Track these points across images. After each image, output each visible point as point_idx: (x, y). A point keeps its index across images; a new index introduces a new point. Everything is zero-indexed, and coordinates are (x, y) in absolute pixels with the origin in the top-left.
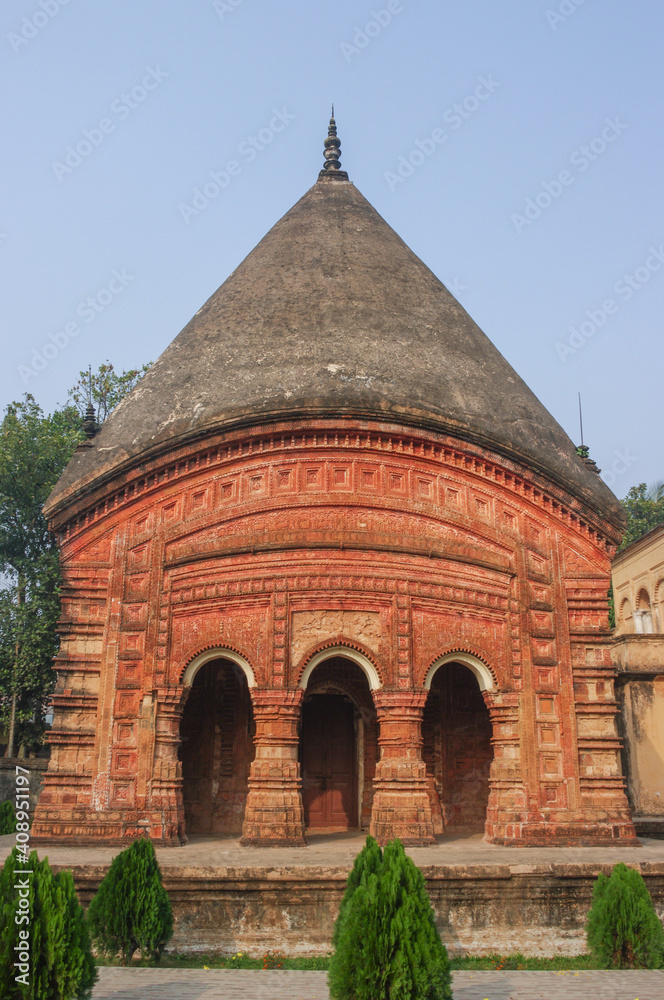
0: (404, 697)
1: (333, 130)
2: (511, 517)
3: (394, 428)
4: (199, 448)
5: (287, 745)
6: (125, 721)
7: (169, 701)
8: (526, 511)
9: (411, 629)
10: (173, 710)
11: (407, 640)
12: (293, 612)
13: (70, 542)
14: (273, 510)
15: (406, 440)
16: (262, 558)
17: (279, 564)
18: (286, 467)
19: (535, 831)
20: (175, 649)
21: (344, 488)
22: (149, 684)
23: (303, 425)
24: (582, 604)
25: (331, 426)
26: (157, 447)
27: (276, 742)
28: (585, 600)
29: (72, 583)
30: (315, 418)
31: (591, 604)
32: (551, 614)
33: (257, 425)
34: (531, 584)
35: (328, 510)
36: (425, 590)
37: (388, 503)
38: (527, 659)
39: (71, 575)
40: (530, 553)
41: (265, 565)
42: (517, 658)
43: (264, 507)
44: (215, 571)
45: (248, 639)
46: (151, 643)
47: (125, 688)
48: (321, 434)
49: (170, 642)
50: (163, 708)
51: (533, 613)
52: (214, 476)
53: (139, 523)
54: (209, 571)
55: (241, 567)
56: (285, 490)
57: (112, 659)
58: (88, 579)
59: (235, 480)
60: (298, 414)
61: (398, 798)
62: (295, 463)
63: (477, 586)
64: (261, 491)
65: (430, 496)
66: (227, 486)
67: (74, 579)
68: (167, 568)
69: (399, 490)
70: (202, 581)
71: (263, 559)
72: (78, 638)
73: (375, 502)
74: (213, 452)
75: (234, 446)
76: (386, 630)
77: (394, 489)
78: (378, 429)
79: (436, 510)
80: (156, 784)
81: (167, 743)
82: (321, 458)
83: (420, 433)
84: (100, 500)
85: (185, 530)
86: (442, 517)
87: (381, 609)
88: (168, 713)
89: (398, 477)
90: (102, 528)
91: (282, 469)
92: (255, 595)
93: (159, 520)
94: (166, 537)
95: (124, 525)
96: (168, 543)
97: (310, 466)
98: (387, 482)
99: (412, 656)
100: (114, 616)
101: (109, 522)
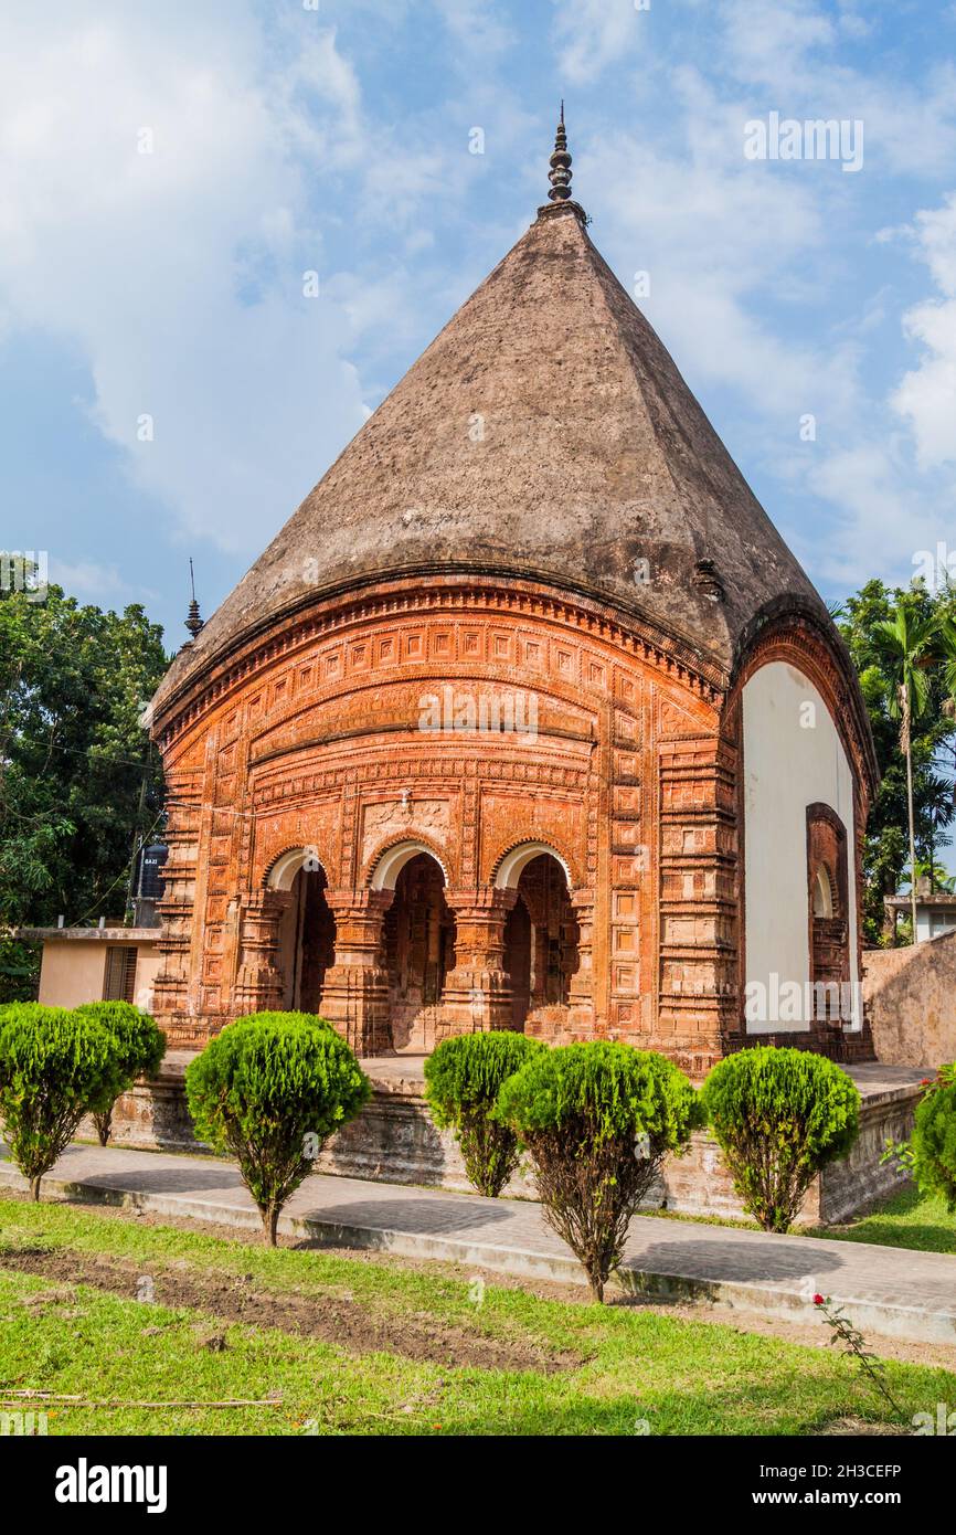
0: (467, 896)
1: (561, 141)
2: (600, 669)
3: (461, 579)
4: (272, 635)
5: (357, 951)
6: (214, 926)
7: (253, 906)
8: (616, 659)
9: (478, 818)
10: (259, 915)
11: (472, 829)
12: (365, 806)
13: (170, 750)
14: (346, 694)
15: (478, 592)
16: (333, 748)
17: (350, 753)
18: (361, 642)
20: (259, 852)
21: (416, 659)
22: (233, 890)
23: (368, 591)
24: (682, 774)
25: (395, 589)
26: (233, 639)
27: (355, 948)
28: (685, 769)
29: (176, 790)
30: (379, 583)
31: (691, 773)
32: (637, 789)
33: (322, 601)
34: (616, 753)
35: (398, 686)
36: (495, 769)
37: (460, 670)
38: (605, 848)
39: (173, 782)
40: (618, 713)
41: (336, 755)
42: (592, 847)
43: (337, 691)
44: (291, 766)
45: (322, 838)
46: (237, 846)
47: (215, 893)
48: (389, 599)
49: (253, 844)
50: (248, 913)
51: (616, 789)
52: (292, 663)
53: (230, 722)
54: (286, 768)
55: (315, 760)
56: (359, 669)
57: (203, 866)
58: (187, 785)
59: (313, 664)
60: (360, 581)
61: (457, 1011)
62: (369, 636)
63: (553, 761)
64: (334, 675)
65: (506, 656)
66: (306, 672)
67: (179, 786)
68: (250, 767)
69: (475, 653)
70: (281, 778)
71: (335, 750)
72: (182, 845)
73: (446, 671)
74: (288, 636)
75: (307, 626)
76: (454, 820)
77: (470, 653)
78: (442, 584)
79: (513, 673)
80: (240, 990)
81: (251, 949)
82: (393, 627)
84: (191, 702)
85: (267, 725)
86: (517, 680)
87: (450, 796)
88: (255, 918)
89: (473, 636)
90: (197, 731)
91: (357, 644)
92: (327, 790)
93: (246, 716)
94: (251, 734)
95: (216, 725)
96: (252, 742)
97: (383, 638)
98: (460, 645)
99: (478, 849)
100: (207, 822)
101: (203, 725)
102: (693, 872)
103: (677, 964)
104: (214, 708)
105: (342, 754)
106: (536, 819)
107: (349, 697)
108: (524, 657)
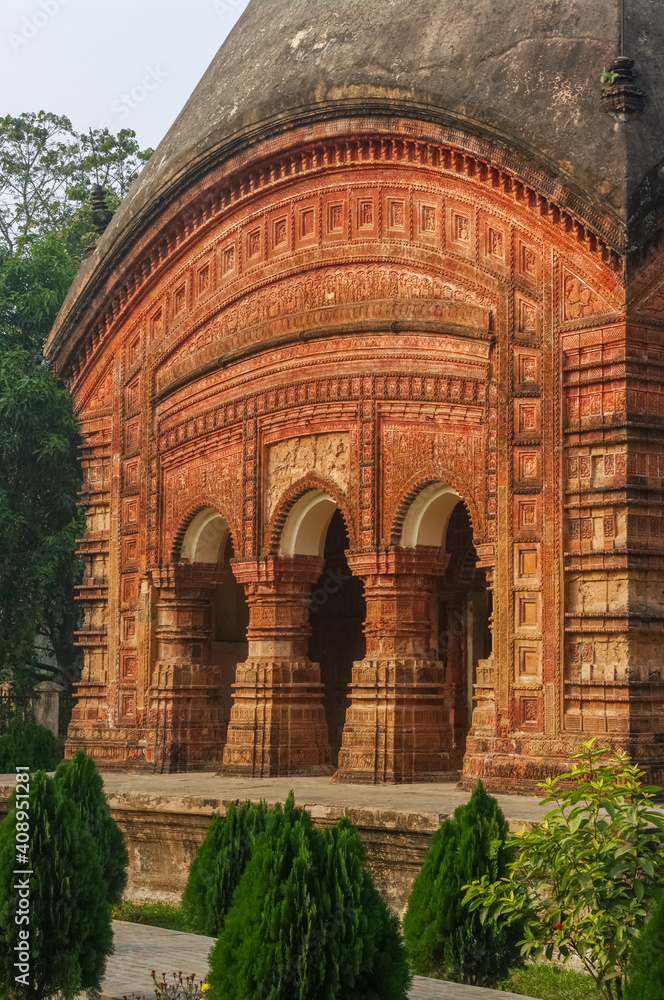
0: (368, 561)
2: (497, 235)
3: (341, 126)
4: (161, 226)
5: (266, 638)
6: (129, 615)
7: (165, 585)
9: (376, 453)
10: (173, 596)
11: (369, 469)
12: (268, 447)
13: (79, 386)
14: (242, 297)
15: (364, 142)
16: (231, 372)
17: (246, 377)
18: (255, 225)
20: (168, 515)
21: (310, 242)
22: (142, 565)
23: (251, 155)
24: (590, 376)
25: (275, 149)
26: (121, 238)
27: (266, 634)
28: (592, 367)
29: (89, 440)
30: (259, 142)
31: (598, 374)
32: (538, 402)
33: (206, 173)
34: (516, 352)
35: (294, 281)
36: (392, 386)
37: (354, 252)
39: (85, 430)
40: (518, 296)
41: (235, 381)
42: (492, 486)
43: (234, 295)
44: (192, 400)
45: (227, 491)
46: (145, 509)
47: (127, 571)
48: (275, 162)
49: (161, 505)
50: (163, 595)
51: (517, 403)
52: (189, 261)
53: (134, 346)
54: (187, 402)
55: (215, 389)
56: (254, 262)
57: (114, 538)
58: (98, 432)
59: (209, 260)
60: (238, 142)
62: (262, 216)
63: (450, 369)
64: (231, 272)
65: (400, 228)
66: (204, 271)
67: (91, 434)
68: (154, 404)
69: (369, 227)
70: (184, 415)
71: (234, 374)
72: (98, 511)
73: (340, 255)
74: (179, 225)
75: (198, 209)
76: (354, 459)
77: (364, 227)
79: (408, 250)
80: (155, 695)
81: (168, 641)
82: (285, 200)
85: (168, 348)
86: (411, 260)
87: (349, 426)
88: (170, 600)
89: (367, 204)
90: (103, 361)
91: (250, 228)
92: (228, 426)
93: (148, 337)
94: (153, 361)
95: (120, 352)
96: (156, 369)
97: (276, 218)
98: (354, 217)
99: (378, 496)
100: (116, 478)
101: (108, 352)
102: (601, 513)
103: (587, 640)
104: (116, 330)
105: (240, 379)
106: (436, 452)
107: (245, 302)
108: (418, 226)
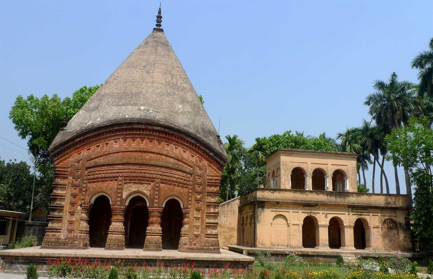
0: (156, 209)
2: (193, 157)
6: (72, 214)
7: (86, 207)
8: (197, 155)
9: (159, 189)
10: (86, 210)
11: (158, 192)
13: (57, 160)
14: (120, 152)
15: (163, 132)
16: (116, 166)
17: (121, 168)
19: (191, 248)
20: (88, 192)
22: (80, 203)
24: (212, 184)
26: (85, 131)
27: (118, 220)
30: (135, 125)
31: (214, 184)
32: (202, 186)
33: (116, 126)
34: (197, 177)
35: (137, 153)
36: (164, 177)
37: (156, 151)
38: (193, 200)
39: (57, 169)
40: (198, 168)
41: (117, 168)
42: (190, 199)
43: (118, 151)
44: (101, 170)
45: (110, 190)
46: (81, 191)
47: (73, 204)
48: (137, 129)
49: (86, 190)
50: (83, 210)
51: (196, 186)
52: (103, 141)
53: (79, 154)
54: (99, 170)
55: (109, 169)
57: (68, 195)
58: (62, 171)
59: (109, 142)
60: (130, 123)
62: (128, 137)
63: (180, 177)
64: (117, 146)
65: (169, 149)
66: (107, 144)
67: (58, 171)
68: (87, 168)
69: (160, 147)
70: (97, 172)
72: (59, 188)
73: (152, 150)
74: (103, 134)
75: (110, 132)
76: (152, 189)
77: (158, 147)
78: (154, 129)
79: (170, 154)
80: (80, 232)
81: (84, 220)
82: (136, 136)
83: (167, 130)
84: (67, 147)
85: (93, 157)
86: (172, 156)
87: (151, 183)
90: (67, 156)
91: (124, 139)
92: (114, 177)
93: (85, 153)
94: (87, 159)
95: (74, 155)
96: (87, 161)
97: (133, 139)
99: (159, 197)
100: (70, 182)
101: (70, 154)
104: (74, 150)
105: (119, 168)
106: (175, 191)
